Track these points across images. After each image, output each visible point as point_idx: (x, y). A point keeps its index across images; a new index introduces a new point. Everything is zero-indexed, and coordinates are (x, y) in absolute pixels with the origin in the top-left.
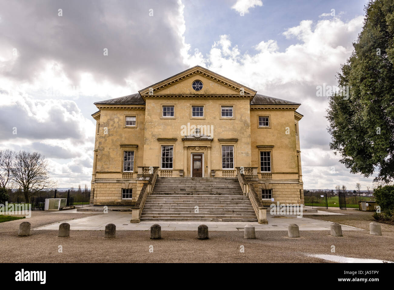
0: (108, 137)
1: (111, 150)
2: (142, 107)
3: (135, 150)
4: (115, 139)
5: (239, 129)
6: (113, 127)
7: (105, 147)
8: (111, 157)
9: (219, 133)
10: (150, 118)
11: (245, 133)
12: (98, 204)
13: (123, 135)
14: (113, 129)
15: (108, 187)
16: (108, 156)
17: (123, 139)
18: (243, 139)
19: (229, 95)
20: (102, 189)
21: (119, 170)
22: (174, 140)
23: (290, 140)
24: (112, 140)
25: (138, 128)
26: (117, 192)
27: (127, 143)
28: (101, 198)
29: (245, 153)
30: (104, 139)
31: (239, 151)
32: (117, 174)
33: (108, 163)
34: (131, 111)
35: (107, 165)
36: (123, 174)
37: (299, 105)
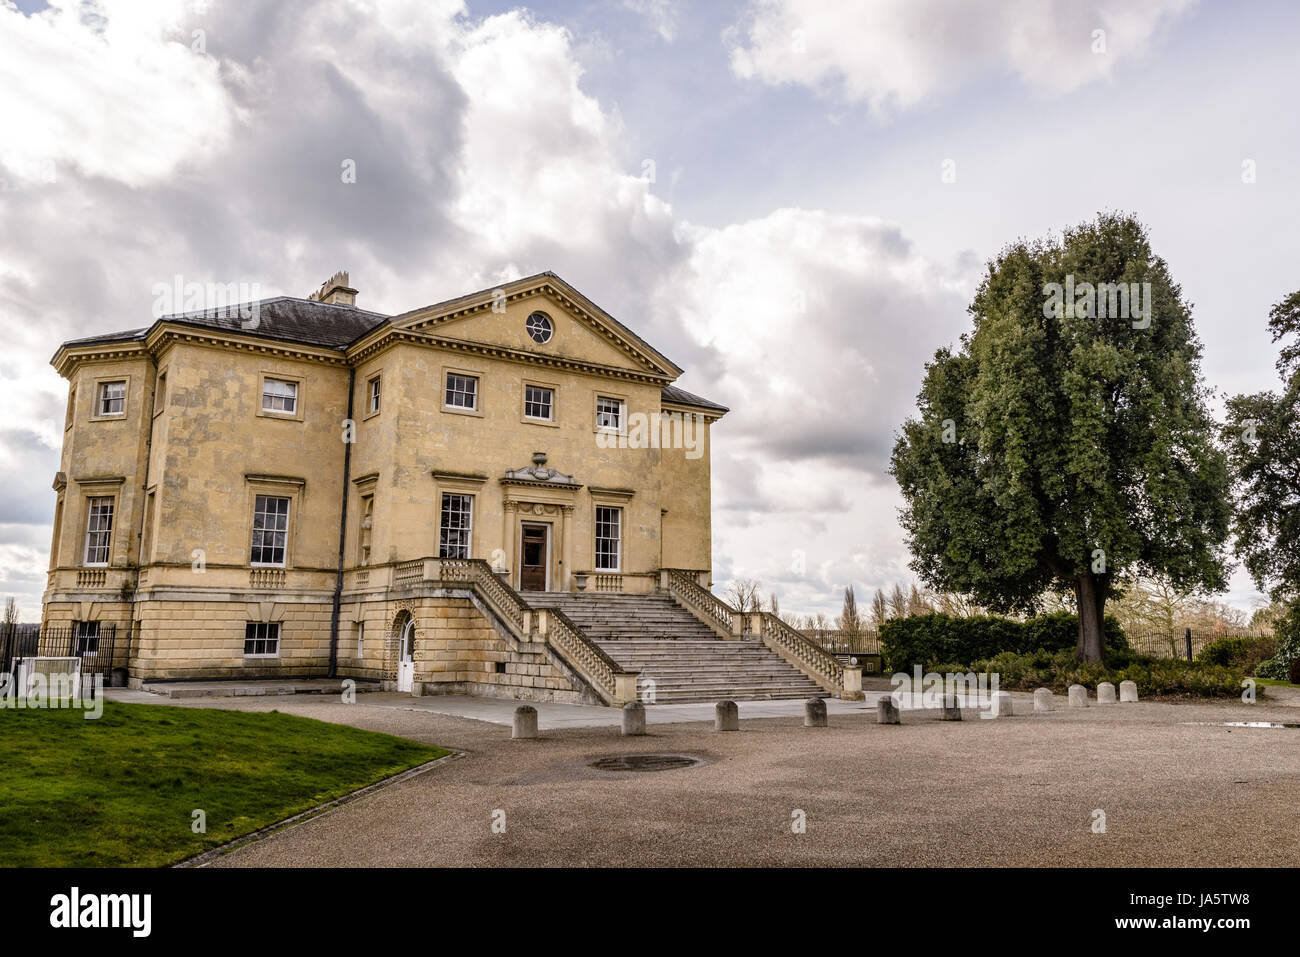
0: (201, 442)
1: (211, 490)
2: (328, 355)
3: (295, 497)
4: (226, 453)
5: (636, 464)
6: (221, 410)
7: (192, 477)
8: (213, 512)
9: (592, 471)
10: (410, 406)
11: (649, 476)
12: (161, 674)
13: (256, 441)
14: (219, 417)
15: (198, 614)
16: (201, 511)
17: (255, 455)
18: (644, 491)
19: (620, 370)
20: (177, 624)
21: (240, 560)
22: (478, 479)
23: (700, 498)
24: (217, 455)
25: (306, 424)
26: (230, 634)
27: (268, 470)
28: (173, 654)
29: (648, 530)
30: (186, 449)
31: (635, 525)
32: (230, 571)
33: (199, 534)
34: (285, 362)
35: (196, 539)
36: (253, 573)
37: (726, 410)
